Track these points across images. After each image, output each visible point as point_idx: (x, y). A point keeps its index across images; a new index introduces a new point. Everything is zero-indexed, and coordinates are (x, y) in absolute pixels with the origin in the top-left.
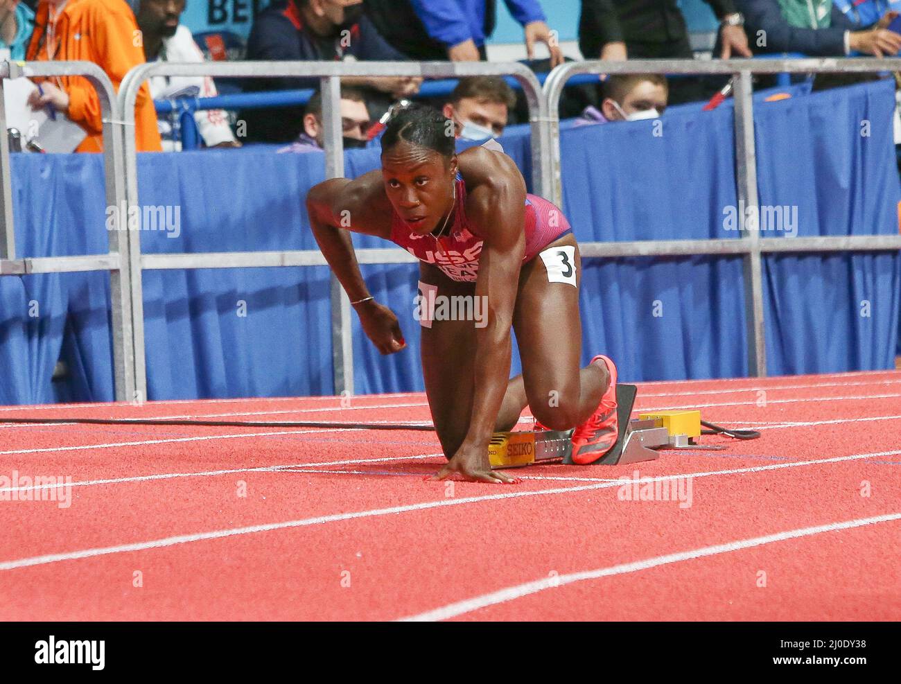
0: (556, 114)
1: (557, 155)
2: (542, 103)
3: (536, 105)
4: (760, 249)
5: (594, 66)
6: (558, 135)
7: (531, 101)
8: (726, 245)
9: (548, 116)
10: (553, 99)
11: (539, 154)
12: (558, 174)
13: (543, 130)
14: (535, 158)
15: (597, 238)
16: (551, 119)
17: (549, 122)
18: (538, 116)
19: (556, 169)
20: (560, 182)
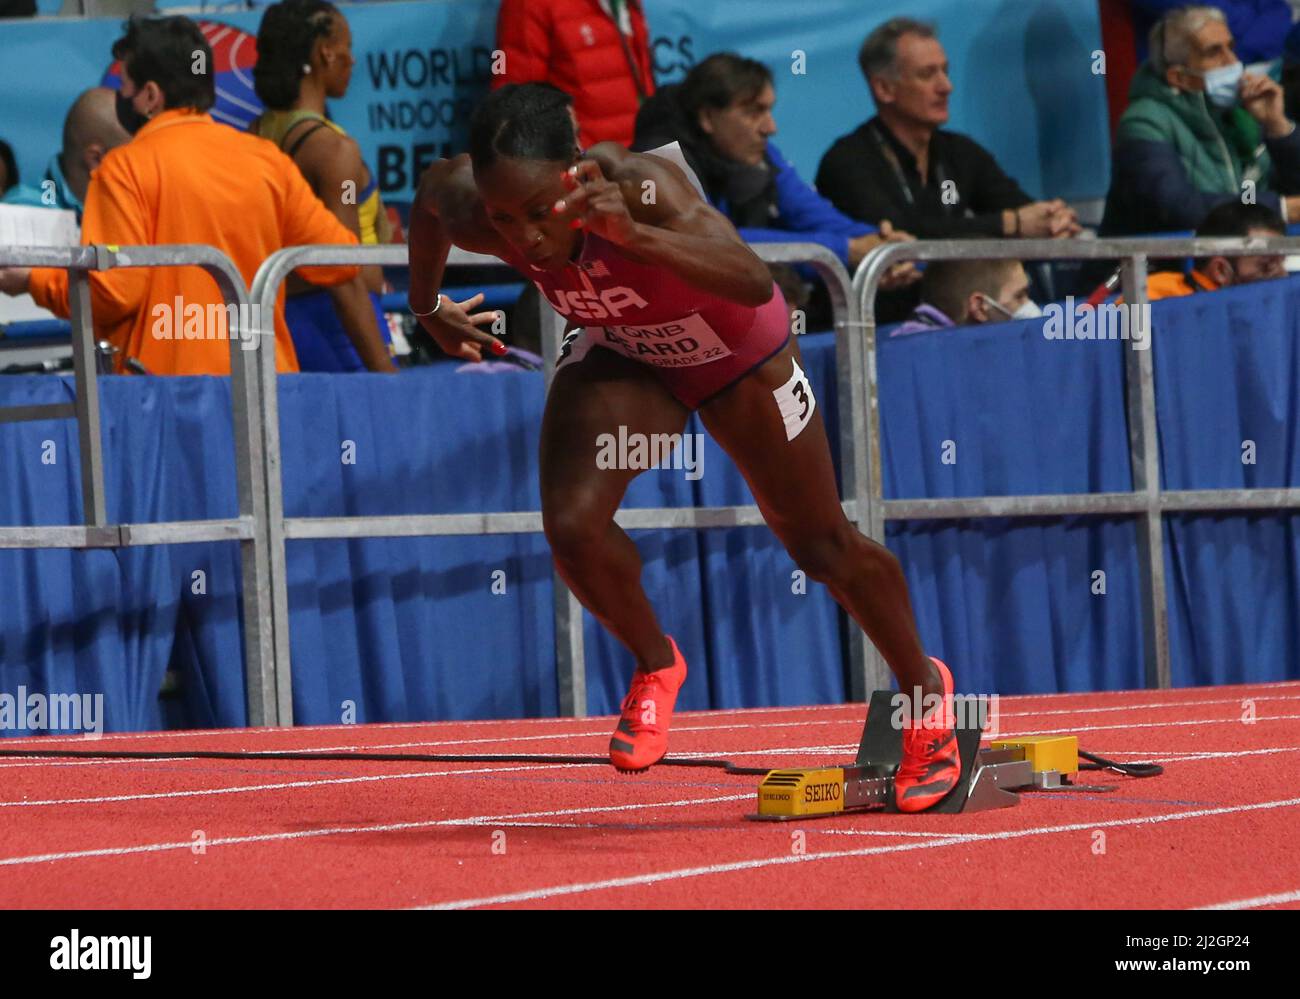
0: (871, 316)
1: (873, 375)
2: (851, 302)
3: (844, 305)
4: (1161, 507)
5: (924, 249)
6: (874, 346)
7: (835, 299)
8: (1114, 501)
9: (860, 320)
10: (868, 296)
11: (848, 373)
12: (874, 402)
13: (854, 340)
14: (842, 379)
15: (930, 494)
16: (864, 324)
17: (861, 328)
18: (846, 320)
19: (872, 395)
20: (877, 415)
